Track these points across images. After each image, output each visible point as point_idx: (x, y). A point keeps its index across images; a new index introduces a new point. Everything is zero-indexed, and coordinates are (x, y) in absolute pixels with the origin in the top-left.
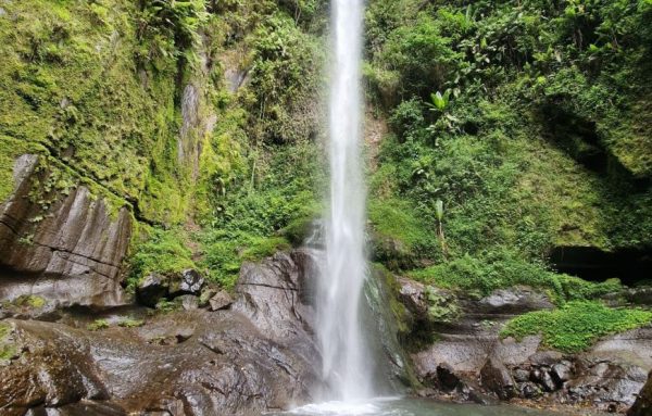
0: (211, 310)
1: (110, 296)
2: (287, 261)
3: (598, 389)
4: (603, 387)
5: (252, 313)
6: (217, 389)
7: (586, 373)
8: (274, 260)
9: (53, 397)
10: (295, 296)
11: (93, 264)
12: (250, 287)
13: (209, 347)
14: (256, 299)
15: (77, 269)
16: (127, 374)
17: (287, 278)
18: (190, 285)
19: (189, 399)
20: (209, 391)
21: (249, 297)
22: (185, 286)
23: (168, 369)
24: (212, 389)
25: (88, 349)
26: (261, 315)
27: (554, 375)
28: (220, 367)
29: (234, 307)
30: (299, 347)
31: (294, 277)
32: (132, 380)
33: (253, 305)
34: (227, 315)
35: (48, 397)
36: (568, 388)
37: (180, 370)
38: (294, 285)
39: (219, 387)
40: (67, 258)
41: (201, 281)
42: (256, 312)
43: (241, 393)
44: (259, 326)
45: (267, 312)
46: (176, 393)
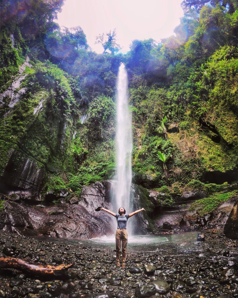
0: (70, 204)
1: (37, 197)
2: (101, 185)
3: (217, 222)
4: (219, 221)
5: (86, 205)
6: (68, 230)
7: (215, 217)
8: (95, 185)
9: (13, 223)
10: (104, 199)
11: (32, 185)
12: (85, 195)
13: (67, 216)
14: (87, 200)
15: (27, 187)
16: (39, 222)
17: (101, 192)
18: (63, 194)
19: (57, 232)
20: (65, 231)
21: (85, 199)
22: (61, 195)
23: (52, 222)
24: (66, 230)
25: (28, 213)
26: (89, 206)
27: (204, 220)
28: (70, 223)
29: (80, 203)
30: (104, 218)
31: (103, 192)
32: (41, 224)
33: (86, 202)
34: (76, 206)
35: (12, 223)
36: (208, 224)
37: (56, 223)
38: (103, 194)
39: (69, 229)
40: (24, 183)
41: (67, 193)
42: (88, 205)
43: (77, 232)
44: (89, 210)
45: (92, 205)
46: (53, 230)
